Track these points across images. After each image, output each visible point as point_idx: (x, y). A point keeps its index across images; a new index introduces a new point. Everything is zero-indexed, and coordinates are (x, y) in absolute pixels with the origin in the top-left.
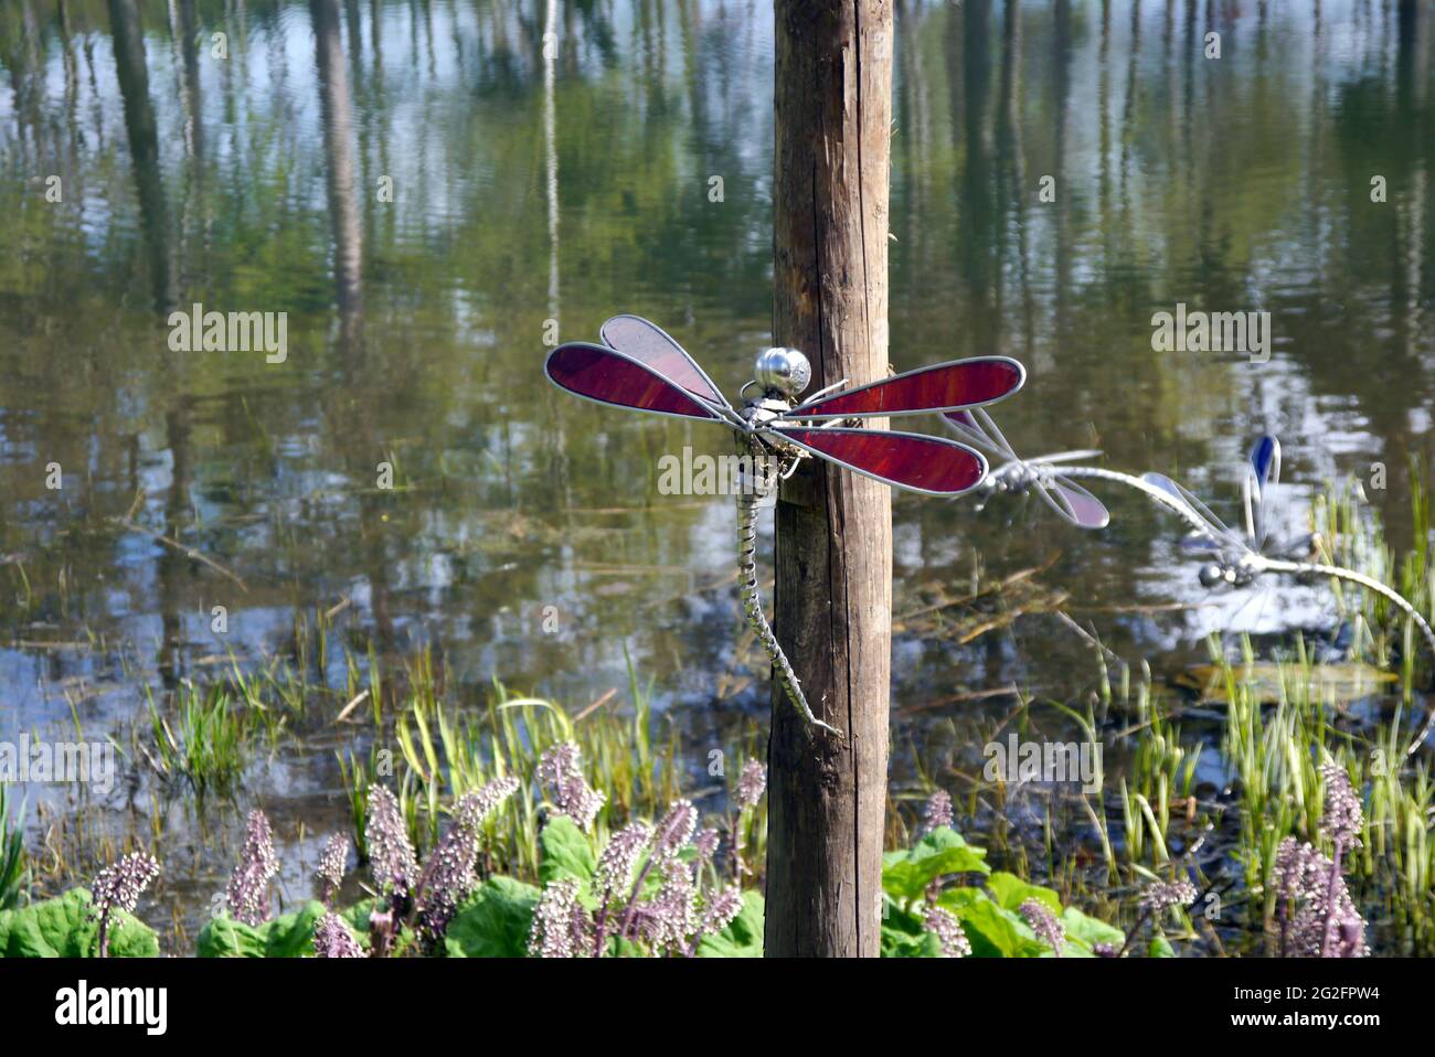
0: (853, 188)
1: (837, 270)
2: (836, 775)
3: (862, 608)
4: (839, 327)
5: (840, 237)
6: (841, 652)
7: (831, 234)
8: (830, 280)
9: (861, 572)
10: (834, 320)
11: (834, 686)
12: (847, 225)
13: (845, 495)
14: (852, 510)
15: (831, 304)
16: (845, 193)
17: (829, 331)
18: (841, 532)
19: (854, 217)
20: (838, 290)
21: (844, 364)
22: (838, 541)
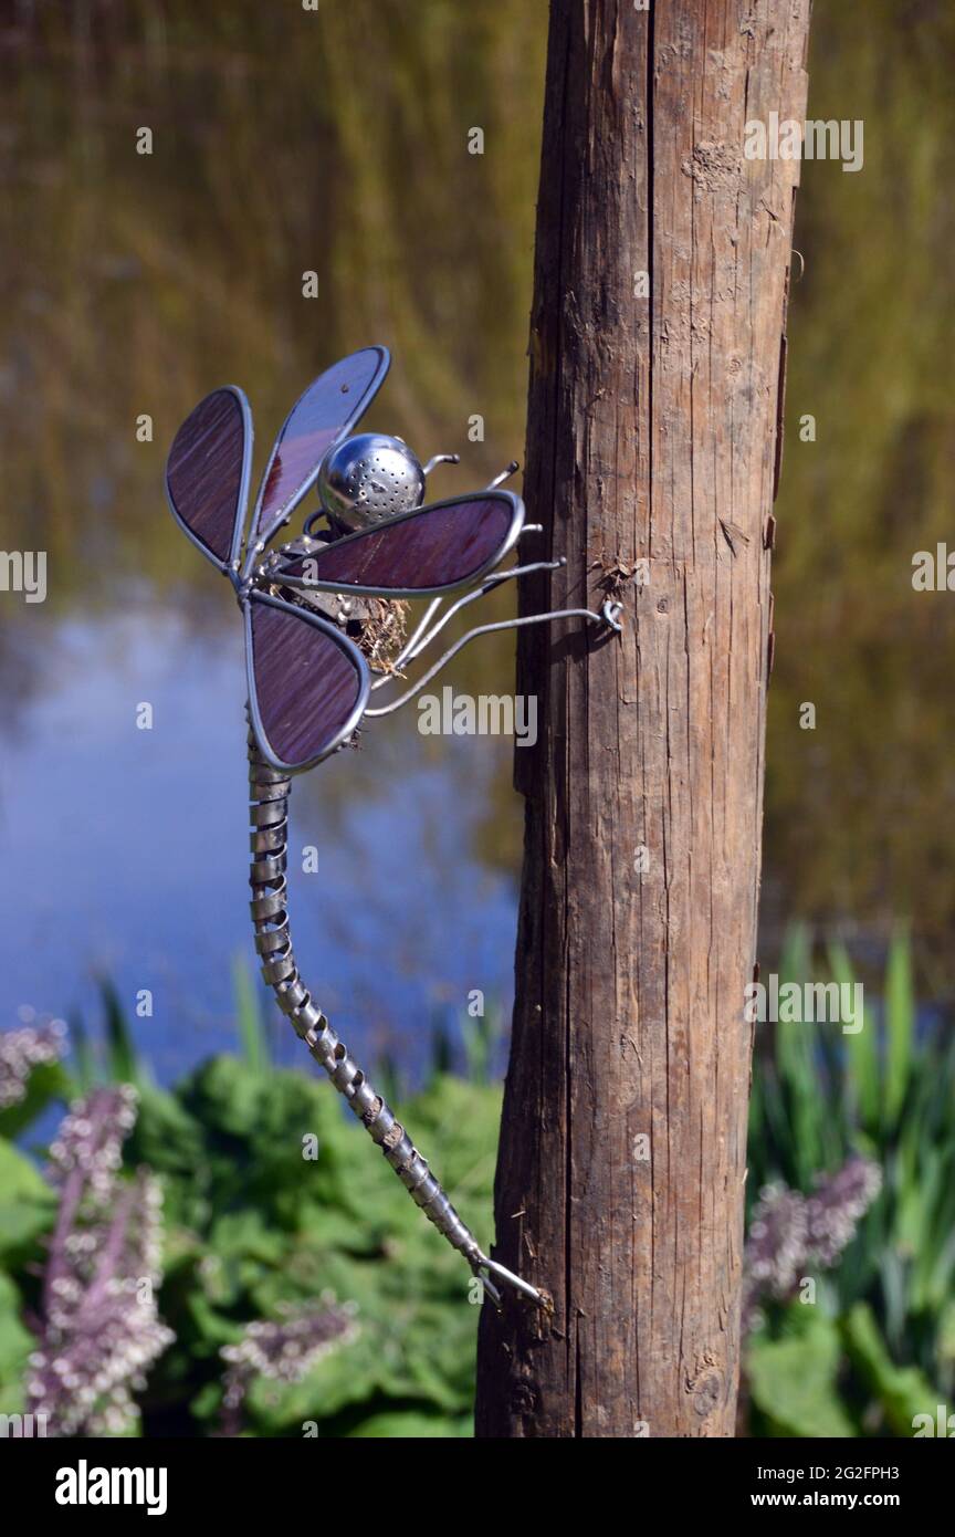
0: (635, 106)
1: (590, 285)
2: (536, 1389)
3: (600, 1032)
4: (586, 413)
5: (600, 213)
6: (555, 1121)
7: (587, 203)
8: (576, 307)
9: (604, 954)
10: (579, 396)
11: (539, 1192)
12: (616, 186)
13: (573, 780)
14: (585, 816)
15: (575, 360)
16: (615, 110)
17: (569, 419)
18: (561, 860)
19: (631, 172)
20: (589, 328)
21: (591, 494)
22: (558, 879)
